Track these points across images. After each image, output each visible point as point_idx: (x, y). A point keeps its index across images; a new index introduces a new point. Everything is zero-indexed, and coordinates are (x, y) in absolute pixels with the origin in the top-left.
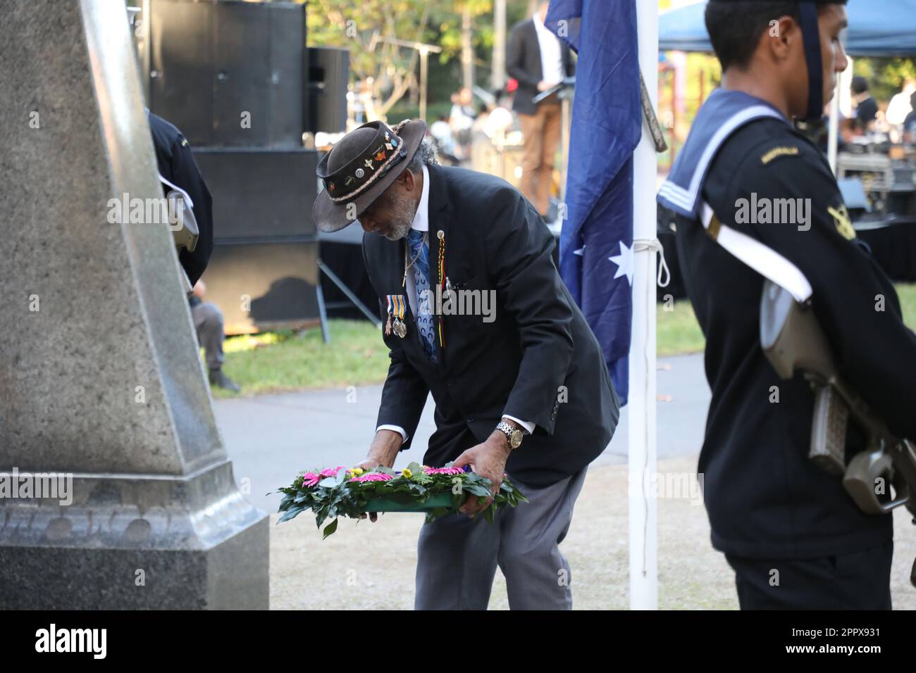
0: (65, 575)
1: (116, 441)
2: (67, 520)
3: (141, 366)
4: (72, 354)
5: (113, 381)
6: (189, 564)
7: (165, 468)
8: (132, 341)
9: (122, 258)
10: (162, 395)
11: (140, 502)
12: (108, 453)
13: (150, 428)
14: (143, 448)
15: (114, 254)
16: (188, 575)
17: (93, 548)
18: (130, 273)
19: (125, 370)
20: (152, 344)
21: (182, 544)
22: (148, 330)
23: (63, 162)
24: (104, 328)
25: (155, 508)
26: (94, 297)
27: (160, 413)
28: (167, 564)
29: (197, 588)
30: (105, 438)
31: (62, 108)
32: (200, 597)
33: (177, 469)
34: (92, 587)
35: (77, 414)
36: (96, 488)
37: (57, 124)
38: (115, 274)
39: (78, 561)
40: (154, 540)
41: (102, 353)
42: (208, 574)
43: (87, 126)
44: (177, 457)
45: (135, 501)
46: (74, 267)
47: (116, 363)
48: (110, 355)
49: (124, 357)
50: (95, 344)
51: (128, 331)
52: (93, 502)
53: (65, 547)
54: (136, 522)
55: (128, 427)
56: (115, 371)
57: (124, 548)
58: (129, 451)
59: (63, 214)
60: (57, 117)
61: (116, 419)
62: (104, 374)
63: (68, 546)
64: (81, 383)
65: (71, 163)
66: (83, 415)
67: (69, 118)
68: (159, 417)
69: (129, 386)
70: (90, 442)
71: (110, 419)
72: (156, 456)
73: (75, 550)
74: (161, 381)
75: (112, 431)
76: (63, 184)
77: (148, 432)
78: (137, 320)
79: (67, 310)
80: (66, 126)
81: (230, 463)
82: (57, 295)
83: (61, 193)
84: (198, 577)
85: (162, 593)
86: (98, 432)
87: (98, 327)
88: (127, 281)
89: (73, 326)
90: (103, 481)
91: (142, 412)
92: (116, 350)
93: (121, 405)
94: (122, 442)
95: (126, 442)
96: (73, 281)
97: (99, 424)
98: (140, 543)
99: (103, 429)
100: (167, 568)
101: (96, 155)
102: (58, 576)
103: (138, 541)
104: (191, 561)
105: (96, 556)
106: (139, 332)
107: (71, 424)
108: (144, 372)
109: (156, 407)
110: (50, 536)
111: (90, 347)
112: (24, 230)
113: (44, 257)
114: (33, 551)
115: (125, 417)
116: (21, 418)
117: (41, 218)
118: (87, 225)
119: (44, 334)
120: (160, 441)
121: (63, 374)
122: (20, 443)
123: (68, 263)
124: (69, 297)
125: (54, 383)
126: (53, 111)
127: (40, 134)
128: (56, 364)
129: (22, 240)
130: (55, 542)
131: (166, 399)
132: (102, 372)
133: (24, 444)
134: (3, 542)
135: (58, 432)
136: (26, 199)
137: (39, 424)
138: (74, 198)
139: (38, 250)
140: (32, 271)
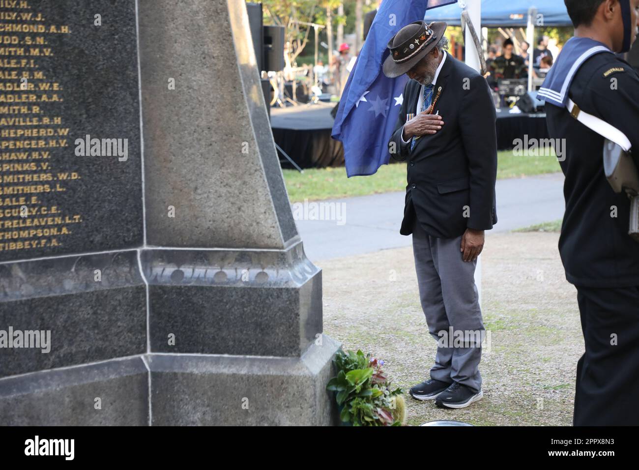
0: (225, 301)
1: (248, 231)
3: (260, 192)
4: (225, 186)
5: (246, 200)
6: (290, 295)
7: (274, 245)
8: (256, 178)
9: (250, 135)
10: (272, 207)
11: (262, 263)
12: (244, 237)
13: (266, 225)
14: (263, 235)
15: (246, 133)
16: (290, 300)
17: (239, 286)
18: (254, 143)
19: (252, 194)
20: (266, 180)
21: (286, 285)
22: (264, 173)
23: (219, 84)
24: (241, 172)
25: (270, 266)
26: (236, 156)
28: (278, 295)
29: (294, 307)
30: (242, 230)
31: (218, 56)
32: (296, 312)
33: (281, 246)
34: (239, 307)
35: (227, 217)
36: (238, 256)
37: (215, 65)
39: (232, 293)
40: (270, 283)
41: (240, 185)
42: (300, 300)
43: (231, 65)
44: (281, 239)
45: (259, 263)
46: (225, 141)
47: (248, 191)
48: (244, 186)
49: (252, 187)
50: (237, 181)
51: (254, 173)
52: (237, 263)
53: (224, 286)
54: (260, 273)
55: (254, 224)
56: (247, 195)
57: (255, 287)
58: (255, 236)
59: (219, 113)
60: (215, 61)
61: (248, 220)
62: (241, 196)
63: (226, 286)
64: (229, 201)
65: (222, 85)
66: (231, 218)
67: (222, 61)
68: (271, 219)
69: (255, 202)
70: (235, 232)
71: (245, 220)
72: (269, 239)
73: (230, 288)
74: (271, 200)
75: (246, 226)
76: (218, 96)
77: (265, 227)
78: (258, 168)
79: (222, 163)
80: (220, 66)
81: (302, 242)
82: (216, 155)
83: (218, 101)
84: (295, 301)
85: (276, 310)
86: (238, 226)
87: (238, 172)
89: (225, 171)
90: (242, 252)
91: (262, 216)
92: (248, 183)
93: (251, 213)
94: (252, 232)
95: (254, 232)
96: (225, 147)
97: (239, 223)
99: (242, 225)
100: (278, 297)
101: (236, 80)
102: (221, 301)
103: (262, 283)
104: (291, 293)
105: (241, 291)
106: (259, 174)
107: (225, 222)
108: (263, 195)
109: (268, 213)
110: (216, 280)
111: (234, 182)
112: (198, 121)
113: (209, 135)
114: (208, 288)
115: (253, 219)
116: (198, 220)
117: (207, 115)
118: (232, 118)
119: (209, 175)
120: (271, 231)
121: (220, 196)
122: (199, 232)
123: (222, 138)
124: (222, 156)
125: (216, 201)
126: (214, 58)
127: (207, 70)
128: (216, 191)
129: (198, 126)
130: (219, 284)
131: (274, 210)
132: (240, 195)
133: (200, 233)
134: (192, 284)
135: (218, 227)
136: (200, 105)
137: (208, 223)
138: (224, 104)
139: (206, 131)
140: (203, 142)
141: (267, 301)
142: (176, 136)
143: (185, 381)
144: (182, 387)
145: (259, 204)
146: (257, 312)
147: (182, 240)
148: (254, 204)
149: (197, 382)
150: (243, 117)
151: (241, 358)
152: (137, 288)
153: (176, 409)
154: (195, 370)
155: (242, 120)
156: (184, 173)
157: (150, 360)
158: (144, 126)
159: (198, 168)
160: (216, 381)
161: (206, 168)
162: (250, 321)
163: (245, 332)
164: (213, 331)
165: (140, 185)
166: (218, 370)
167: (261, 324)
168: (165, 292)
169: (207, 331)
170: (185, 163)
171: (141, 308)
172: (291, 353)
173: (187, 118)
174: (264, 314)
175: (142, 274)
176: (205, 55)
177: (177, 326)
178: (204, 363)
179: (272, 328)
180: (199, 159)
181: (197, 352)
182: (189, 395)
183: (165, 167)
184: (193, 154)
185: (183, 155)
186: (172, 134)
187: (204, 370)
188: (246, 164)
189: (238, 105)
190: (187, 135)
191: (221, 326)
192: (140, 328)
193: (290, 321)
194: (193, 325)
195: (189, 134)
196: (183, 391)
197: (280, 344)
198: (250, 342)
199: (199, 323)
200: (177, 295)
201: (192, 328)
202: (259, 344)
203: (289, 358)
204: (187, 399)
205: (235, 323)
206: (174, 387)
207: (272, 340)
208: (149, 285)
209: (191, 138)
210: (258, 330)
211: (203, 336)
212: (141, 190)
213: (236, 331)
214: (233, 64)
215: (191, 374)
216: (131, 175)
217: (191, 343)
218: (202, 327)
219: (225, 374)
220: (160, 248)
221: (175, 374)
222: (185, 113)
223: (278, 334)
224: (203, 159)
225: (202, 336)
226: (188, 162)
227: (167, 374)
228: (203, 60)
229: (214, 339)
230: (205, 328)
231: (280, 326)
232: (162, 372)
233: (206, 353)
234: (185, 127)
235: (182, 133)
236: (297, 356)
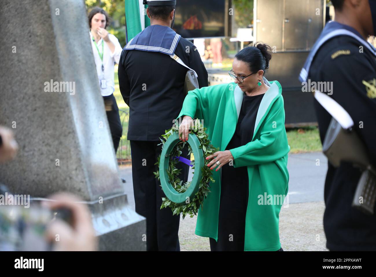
4: (46, 145)
8: (69, 140)
14: (74, 188)
15: (62, 101)
19: (67, 153)
23: (41, 59)
24: (58, 134)
26: (54, 120)
27: (81, 173)
30: (59, 183)
31: (40, 35)
33: (88, 199)
35: (48, 172)
37: (39, 42)
38: (62, 110)
41: (57, 145)
44: (88, 193)
47: (63, 150)
48: (60, 146)
49: (66, 147)
50: (55, 141)
51: (68, 135)
55: (68, 179)
56: (63, 153)
60: (38, 39)
61: (63, 175)
64: (49, 158)
65: (44, 60)
66: (50, 172)
67: (43, 39)
68: (81, 175)
69: (68, 160)
71: (61, 175)
72: (79, 192)
74: (82, 159)
75: (61, 180)
76: (41, 69)
77: (76, 181)
78: (71, 130)
79: (43, 126)
80: (42, 43)
82: (39, 118)
83: (41, 73)
86: (56, 180)
87: (56, 134)
89: (46, 133)
91: (74, 172)
92: (63, 144)
93: (65, 169)
94: (66, 185)
95: (68, 186)
96: (46, 112)
97: (57, 177)
99: (58, 179)
101: (54, 56)
106: (72, 136)
107: (46, 176)
108: (74, 154)
109: (79, 170)
111: (53, 142)
112: (26, 90)
113: (34, 102)
115: (67, 174)
116: (26, 173)
117: (33, 84)
119: (34, 136)
120: (81, 185)
121: (42, 154)
123: (44, 105)
124: (44, 120)
125: (39, 158)
126: (37, 36)
127: (32, 47)
128: (39, 150)
129: (26, 94)
133: (27, 185)
135: (40, 180)
136: (27, 76)
137: (33, 176)
139: (32, 99)
140: (29, 108)
142: (10, 102)
145: (72, 162)
148: (67, 162)
159: (26, 129)
161: (32, 130)
173: (17, 87)
176: (31, 34)
180: (27, 122)
186: (6, 100)
190: (18, 101)
214: (52, 42)
222: (16, 83)
224: (29, 122)
228: (30, 38)
234: (16, 95)
235: (14, 100)
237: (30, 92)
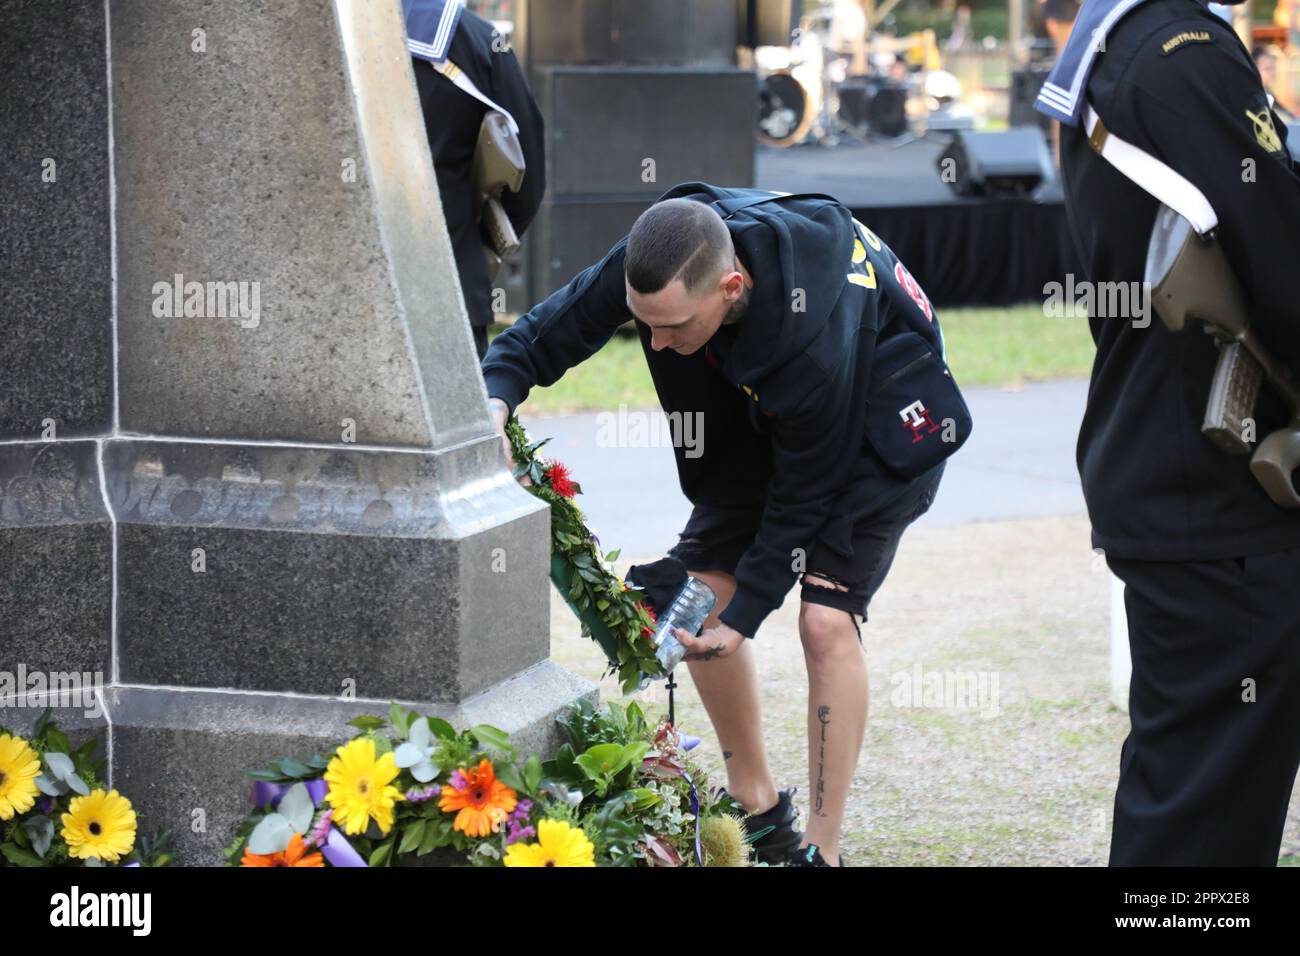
0: (290, 565)
1: (351, 403)
2: (294, 498)
3: (380, 311)
4: (300, 295)
5: (348, 329)
6: (438, 556)
7: (411, 439)
8: (371, 280)
10: (407, 348)
11: (381, 479)
13: (392, 390)
14: (384, 413)
16: (437, 568)
17: (323, 533)
18: (371, 195)
19: (363, 316)
20: (395, 285)
21: (429, 531)
22: (392, 267)
23: (289, 54)
24: (337, 264)
25: (398, 488)
26: (326, 224)
27: (405, 370)
28: (410, 555)
29: (447, 586)
30: (339, 400)
32: (451, 597)
33: (425, 441)
34: (322, 580)
35: (304, 370)
36: (328, 461)
38: (350, 196)
39: (306, 549)
40: (396, 525)
41: (335, 294)
42: (461, 569)
43: (317, 9)
44: (425, 424)
45: (375, 480)
46: (302, 187)
47: (351, 308)
48: (344, 297)
49: (361, 299)
50: (327, 283)
51: (367, 267)
52: (326, 477)
53: (289, 531)
54: (375, 503)
55: (366, 387)
56: (350, 317)
57: (360, 534)
58: (367, 415)
59: (289, 121)
61: (352, 377)
62: (337, 321)
63: (294, 530)
64: (310, 332)
65: (297, 56)
66: (312, 370)
68: (404, 376)
69: (367, 336)
70: (321, 404)
71: (344, 376)
72: (399, 424)
73: (302, 535)
74: (407, 331)
75: (347, 391)
76: (288, 82)
77: (391, 394)
78: (377, 255)
79: (293, 240)
80: (292, 10)
82: (281, 221)
83: (286, 93)
84: (449, 571)
85: (406, 590)
86: (330, 392)
87: (330, 262)
88: (364, 205)
89: (301, 260)
90: (336, 453)
91: (383, 369)
92: (352, 291)
93: (358, 360)
94: (360, 406)
95: (364, 406)
96: (300, 203)
97: (332, 383)
98: (378, 529)
99: (337, 389)
102: (282, 566)
103: (376, 526)
104: (440, 552)
105: (327, 543)
106: (380, 269)
107: (298, 381)
108: (386, 318)
109: (399, 362)
110: (273, 517)
111: (321, 286)
112: (242, 140)
113: (265, 174)
114: (251, 534)
115: (363, 375)
116: (239, 373)
117: (261, 125)
118: (317, 135)
119: (266, 269)
120: (405, 405)
121: (288, 319)
122: (238, 403)
123: (294, 181)
124: (295, 225)
125: (279, 332)
127: (261, 19)
128: (280, 308)
129: (240, 152)
130: (279, 525)
131: (412, 353)
132: (335, 319)
133: (243, 405)
134: (217, 524)
135: (282, 392)
136: (245, 102)
137: (261, 380)
138: (301, 100)
139: (259, 165)
140: (250, 190)
141: (387, 569)
142: (191, 174)
143: (189, 750)
144: (185, 766)
145: (377, 340)
146: (363, 594)
147: (201, 419)
148: (365, 341)
149: (218, 753)
150: (343, 133)
151: (324, 702)
152: (89, 528)
153: (168, 816)
154: (214, 725)
155: (340, 141)
156: (207, 261)
157: (116, 700)
158: (116, 148)
159: (238, 250)
160: (261, 752)
161: (258, 253)
162: (345, 615)
163: (334, 640)
164: (262, 636)
165: (108, 288)
166: (267, 728)
167: (370, 625)
168: (154, 541)
169: (248, 636)
170: (210, 237)
171: (99, 576)
172: (439, 692)
173: (215, 132)
174: (379, 599)
175: (106, 498)
177: (181, 622)
178: (239, 710)
179: (397, 633)
180: (243, 231)
181: (226, 684)
182: (199, 785)
183: (165, 247)
184: (228, 217)
185: (207, 220)
186: (180, 168)
187: (236, 725)
188: (349, 246)
189: (331, 103)
190: (215, 172)
191: (280, 624)
192: (93, 624)
193: (438, 617)
194: (216, 622)
195: (220, 169)
196: (187, 774)
197: (413, 673)
198: (345, 663)
199: (230, 616)
200: (180, 548)
201: (216, 627)
202: (365, 671)
203: (434, 705)
204: (194, 792)
205: (312, 619)
206: (165, 765)
207: (397, 663)
208: (118, 524)
209: (221, 180)
210: (365, 636)
211: (240, 647)
212: (108, 299)
213: (315, 638)
214: (321, 6)
215: (206, 734)
216: (84, 263)
217: (211, 663)
218: (237, 626)
219: (282, 736)
220: (152, 438)
221: (169, 733)
222: (210, 120)
223: (410, 649)
224: (250, 230)
225: (236, 646)
226: (218, 235)
227: (151, 732)
229: (264, 654)
230: (244, 629)
231: (415, 629)
232: (141, 728)
233: (245, 687)
234: (211, 154)
235: (204, 167)
236: (452, 701)
237: (254, 146)
